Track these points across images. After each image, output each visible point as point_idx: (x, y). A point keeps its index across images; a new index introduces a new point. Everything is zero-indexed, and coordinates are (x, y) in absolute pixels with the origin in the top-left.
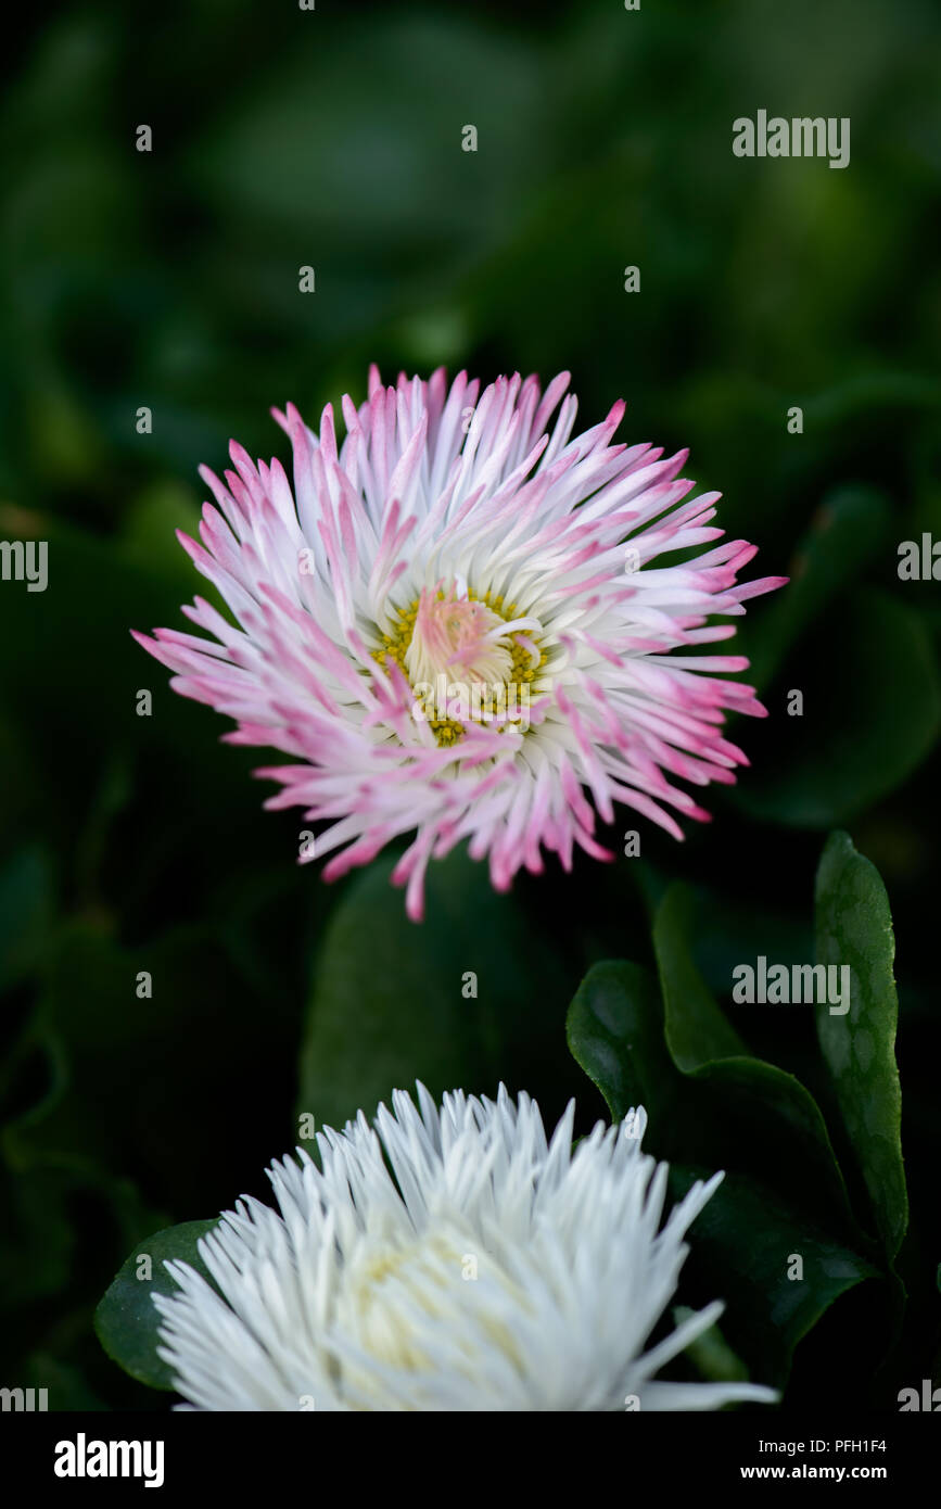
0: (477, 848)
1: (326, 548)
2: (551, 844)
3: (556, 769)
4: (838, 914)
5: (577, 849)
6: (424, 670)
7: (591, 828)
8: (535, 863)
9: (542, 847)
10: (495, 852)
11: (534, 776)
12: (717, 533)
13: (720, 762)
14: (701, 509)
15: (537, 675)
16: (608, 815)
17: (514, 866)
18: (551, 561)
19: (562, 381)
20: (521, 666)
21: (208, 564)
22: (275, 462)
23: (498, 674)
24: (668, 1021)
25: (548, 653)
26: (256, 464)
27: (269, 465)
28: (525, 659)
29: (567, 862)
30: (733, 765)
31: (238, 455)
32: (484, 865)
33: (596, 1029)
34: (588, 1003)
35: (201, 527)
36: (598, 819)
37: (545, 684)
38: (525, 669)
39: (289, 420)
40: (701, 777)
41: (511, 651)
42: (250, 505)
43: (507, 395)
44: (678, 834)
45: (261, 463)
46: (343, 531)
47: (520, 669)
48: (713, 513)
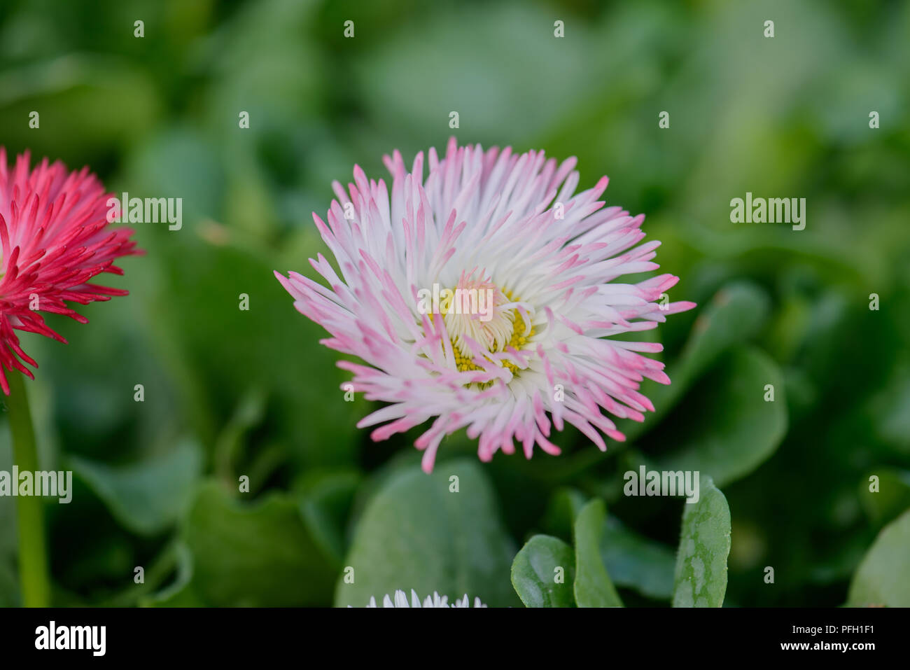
0: (472, 433)
1: (406, 237)
2: (519, 438)
3: (531, 398)
4: (697, 525)
5: (536, 446)
6: (456, 324)
7: (547, 433)
8: (509, 447)
9: (514, 438)
10: (483, 438)
11: (516, 400)
12: (655, 266)
13: (635, 407)
14: (646, 251)
15: (527, 341)
16: (560, 427)
17: (494, 449)
18: (547, 269)
19: (571, 162)
20: (518, 334)
21: (330, 237)
22: (381, 182)
23: (502, 332)
24: (577, 579)
25: (536, 329)
26: (369, 182)
27: (377, 184)
28: (521, 330)
29: (529, 453)
30: (644, 410)
31: (358, 174)
32: (476, 442)
33: (530, 574)
34: (528, 558)
35: (329, 213)
36: (553, 428)
37: (532, 347)
38: (520, 336)
39: (394, 163)
40: (621, 413)
41: (513, 323)
42: (362, 204)
43: (535, 163)
44: (602, 447)
45: (373, 182)
46: (418, 229)
47: (517, 336)
48: (654, 255)
